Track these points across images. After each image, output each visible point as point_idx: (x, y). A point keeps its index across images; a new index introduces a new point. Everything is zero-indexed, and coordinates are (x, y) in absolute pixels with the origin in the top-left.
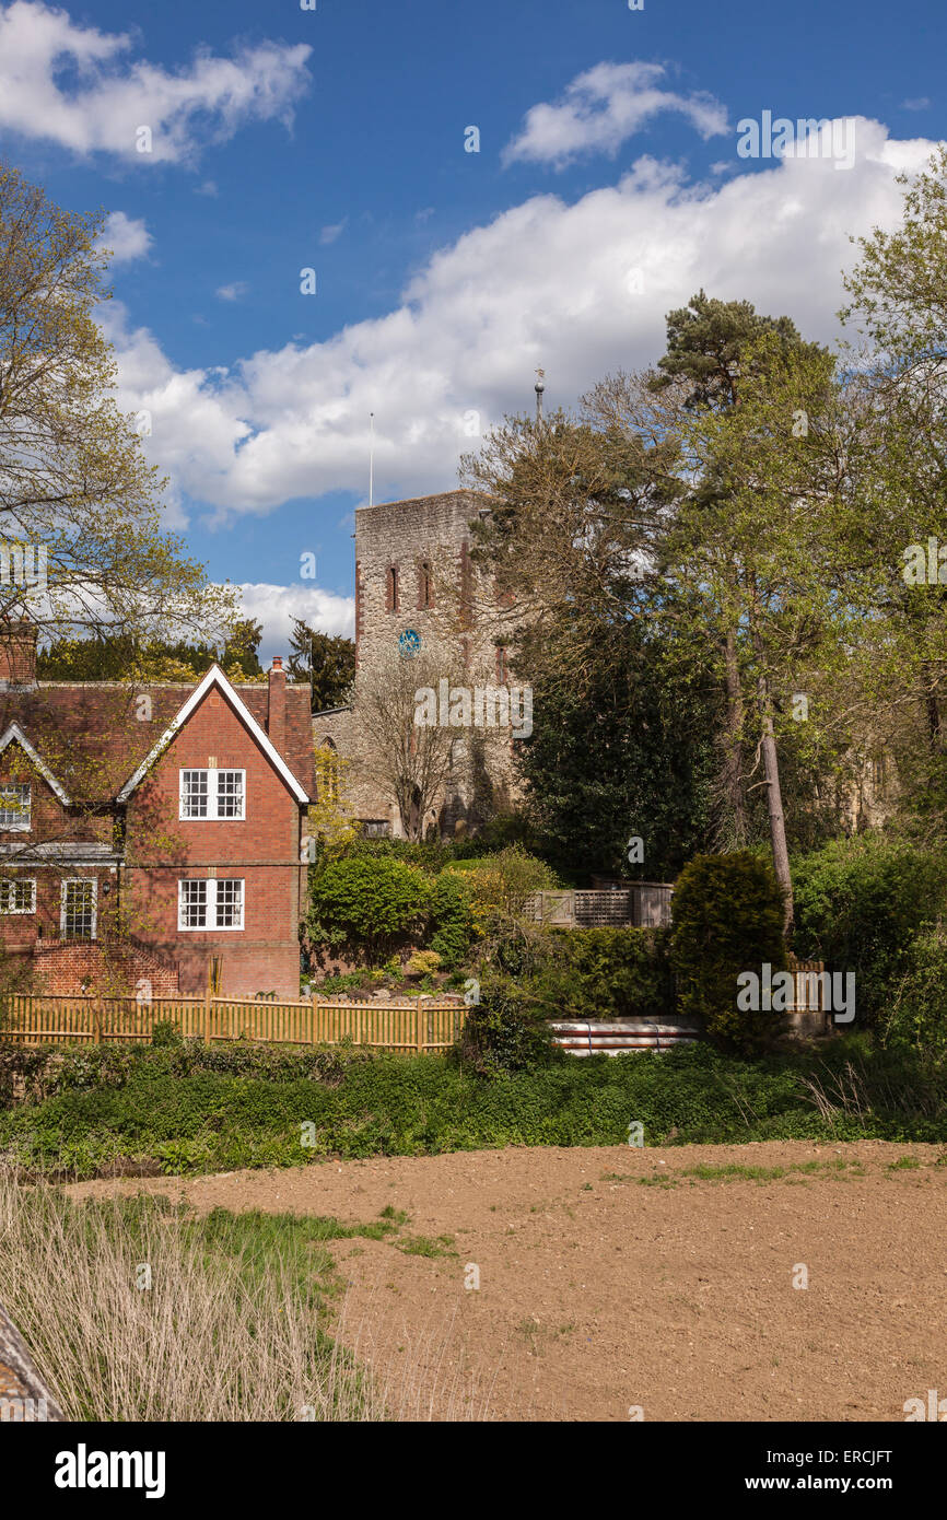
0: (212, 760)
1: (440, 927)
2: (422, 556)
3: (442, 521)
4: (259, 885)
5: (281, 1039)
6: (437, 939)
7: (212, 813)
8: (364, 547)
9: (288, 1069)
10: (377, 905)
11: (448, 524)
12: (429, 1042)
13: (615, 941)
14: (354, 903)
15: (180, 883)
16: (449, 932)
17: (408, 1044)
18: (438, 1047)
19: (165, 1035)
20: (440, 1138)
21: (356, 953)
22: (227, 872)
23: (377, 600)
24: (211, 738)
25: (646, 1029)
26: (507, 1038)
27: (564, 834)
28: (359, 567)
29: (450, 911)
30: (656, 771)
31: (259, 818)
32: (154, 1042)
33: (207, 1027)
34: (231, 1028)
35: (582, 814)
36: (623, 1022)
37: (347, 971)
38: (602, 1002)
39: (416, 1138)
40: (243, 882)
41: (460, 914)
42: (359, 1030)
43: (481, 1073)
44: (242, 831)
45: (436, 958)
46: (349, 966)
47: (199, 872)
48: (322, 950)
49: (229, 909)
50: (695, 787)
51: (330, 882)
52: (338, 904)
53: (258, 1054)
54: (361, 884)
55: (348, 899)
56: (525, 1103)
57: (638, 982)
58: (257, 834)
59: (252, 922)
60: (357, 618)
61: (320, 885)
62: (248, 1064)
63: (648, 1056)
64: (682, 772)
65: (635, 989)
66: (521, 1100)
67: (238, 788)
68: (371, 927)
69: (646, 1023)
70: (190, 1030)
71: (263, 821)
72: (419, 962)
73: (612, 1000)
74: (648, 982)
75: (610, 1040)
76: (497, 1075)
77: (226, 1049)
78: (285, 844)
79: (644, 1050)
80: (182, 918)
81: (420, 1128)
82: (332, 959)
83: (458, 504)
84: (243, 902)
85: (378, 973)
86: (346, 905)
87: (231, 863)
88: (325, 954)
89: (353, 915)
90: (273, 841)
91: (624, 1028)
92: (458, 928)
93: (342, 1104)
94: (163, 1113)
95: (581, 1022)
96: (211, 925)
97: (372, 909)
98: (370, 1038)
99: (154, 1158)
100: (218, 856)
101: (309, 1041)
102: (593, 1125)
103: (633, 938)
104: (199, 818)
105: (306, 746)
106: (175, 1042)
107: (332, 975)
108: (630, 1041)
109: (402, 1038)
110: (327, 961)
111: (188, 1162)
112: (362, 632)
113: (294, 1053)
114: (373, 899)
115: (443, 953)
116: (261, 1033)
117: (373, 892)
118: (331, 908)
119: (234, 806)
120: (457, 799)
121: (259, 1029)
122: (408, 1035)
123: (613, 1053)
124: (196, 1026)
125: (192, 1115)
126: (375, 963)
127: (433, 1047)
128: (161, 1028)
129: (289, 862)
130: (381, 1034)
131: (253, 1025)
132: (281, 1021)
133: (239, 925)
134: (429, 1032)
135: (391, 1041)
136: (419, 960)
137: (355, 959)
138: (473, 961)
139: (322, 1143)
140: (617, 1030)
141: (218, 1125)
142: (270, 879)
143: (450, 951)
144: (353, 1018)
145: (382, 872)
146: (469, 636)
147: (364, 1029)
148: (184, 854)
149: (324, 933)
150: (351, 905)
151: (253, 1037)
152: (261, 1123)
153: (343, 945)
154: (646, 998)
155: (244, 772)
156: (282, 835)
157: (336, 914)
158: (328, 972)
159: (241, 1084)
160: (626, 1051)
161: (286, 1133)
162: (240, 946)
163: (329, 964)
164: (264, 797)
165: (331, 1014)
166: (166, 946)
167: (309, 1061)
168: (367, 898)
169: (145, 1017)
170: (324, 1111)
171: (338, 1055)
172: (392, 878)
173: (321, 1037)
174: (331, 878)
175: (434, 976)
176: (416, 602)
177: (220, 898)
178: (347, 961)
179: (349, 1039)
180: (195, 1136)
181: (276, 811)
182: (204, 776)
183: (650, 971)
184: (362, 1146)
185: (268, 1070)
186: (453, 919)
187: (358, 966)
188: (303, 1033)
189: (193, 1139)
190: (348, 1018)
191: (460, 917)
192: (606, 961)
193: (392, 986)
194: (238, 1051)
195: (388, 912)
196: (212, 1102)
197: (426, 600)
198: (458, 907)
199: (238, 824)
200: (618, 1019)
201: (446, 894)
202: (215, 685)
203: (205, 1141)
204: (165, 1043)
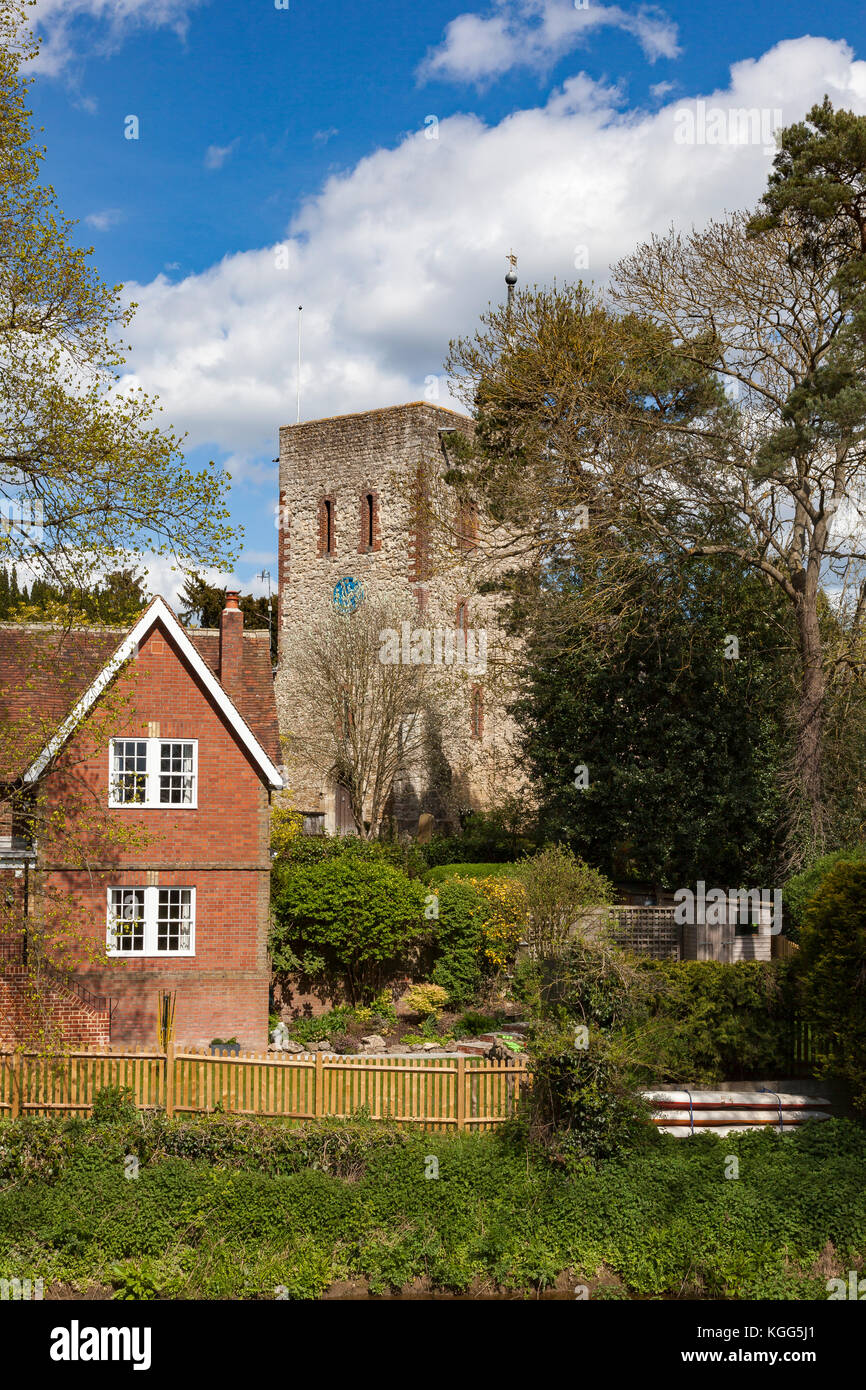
0: (153, 726)
1: (443, 954)
2: (365, 485)
3: (391, 442)
4: (216, 896)
5: (271, 1111)
6: (439, 969)
7: (153, 799)
8: (290, 473)
9: (287, 1156)
10: (366, 924)
11: (399, 445)
12: (472, 1115)
13: (724, 979)
14: (335, 919)
15: (109, 891)
16: (455, 959)
17: (444, 1119)
18: (485, 1123)
19: (111, 1106)
20: (507, 1256)
21: (334, 986)
22: (173, 877)
23: (307, 540)
24: (153, 697)
25: (765, 1099)
26: (595, 1114)
27: (586, 833)
28: (284, 499)
29: (458, 932)
30: (709, 753)
31: (216, 806)
32: (96, 1116)
33: (169, 1094)
34: (202, 1097)
35: (610, 807)
36: (731, 1090)
37: (321, 1009)
38: (703, 1061)
39: (472, 1256)
40: (193, 892)
41: (472, 935)
42: (378, 1099)
43: (556, 1163)
44: (194, 822)
45: (442, 994)
46: (323, 1003)
47: (134, 877)
48: (289, 982)
49: (175, 928)
50: (757, 775)
51: (303, 892)
52: (312, 921)
53: (243, 1134)
54: (344, 895)
55: (328, 916)
56: (621, 1206)
57: (751, 1035)
58: (213, 827)
59: (206, 945)
60: (281, 562)
61: (288, 896)
62: (229, 1148)
63: (769, 1135)
64: (739, 755)
65: (748, 1046)
66: (616, 1202)
67: (188, 764)
68: (359, 952)
69: (763, 1091)
70: (145, 1099)
71: (222, 810)
72: (417, 998)
73: (718, 1059)
74: (767, 1036)
75: (716, 1115)
76: (579, 1167)
77: (196, 1126)
78: (250, 841)
79: (763, 1128)
80: (111, 939)
81: (477, 1242)
82: (301, 994)
83: (413, 421)
84: (193, 919)
85: (365, 1013)
86: (323, 923)
87: (178, 865)
88: (293, 987)
89: (333, 936)
90: (235, 837)
91: (736, 1097)
92: (469, 954)
93: (369, 1207)
94: (116, 1220)
95: (675, 1090)
96: (150, 948)
97: (360, 928)
98: (393, 1111)
99: (104, 1284)
100: (160, 856)
101: (310, 1114)
102: (718, 1238)
103: (747, 975)
104: (135, 805)
105: (268, 711)
106: (126, 1116)
107: (301, 1014)
108: (744, 1115)
109: (437, 1110)
110: (296, 995)
111: (155, 1291)
112: (287, 580)
113: (292, 1132)
114: (360, 915)
115: (449, 987)
116: (245, 1103)
117: (359, 906)
118: (303, 926)
119: (182, 789)
120: (409, 788)
121: (241, 1098)
122: (444, 1106)
123: (723, 1132)
124: (153, 1093)
125: (158, 1223)
126: (358, 1000)
127: (478, 1123)
128: (106, 1096)
129: (255, 865)
130: (408, 1105)
131: (233, 1093)
132: (272, 1086)
133: (187, 948)
134: (472, 1103)
135: (422, 1115)
136: (419, 996)
137: (331, 994)
138: (485, 997)
139: (342, 1263)
140: (727, 1102)
141: (194, 1238)
142: (229, 888)
143: (457, 984)
144: (371, 1083)
145: (371, 879)
146: (425, 586)
147: (386, 1099)
148: (116, 850)
149: (295, 960)
150: (331, 923)
151: (233, 1109)
152: (256, 1234)
153: (318, 977)
154: (762, 1058)
155: (195, 744)
156: (247, 829)
157: (311, 935)
158: (297, 1011)
159: (221, 1175)
160: (740, 1130)
161: (292, 1248)
162: (191, 977)
163: (298, 1000)
164: (222, 777)
165: (341, 1077)
166: (90, 974)
167: (314, 1144)
168: (352, 914)
169: (82, 1080)
170: (343, 1217)
171: (356, 1136)
172: (386, 887)
173: (326, 1110)
174: (304, 887)
175: (439, 1017)
176: (357, 543)
177: (162, 912)
178: (321, 996)
179: (365, 1111)
180: (161, 1252)
181: (238, 796)
182: (142, 749)
183: (768, 1020)
184: (398, 1267)
185: (257, 1156)
186: (462, 942)
187: (336, 1003)
188: (302, 1104)
189: (158, 1256)
190: (363, 1083)
191: (470, 940)
192: (712, 1006)
193: (385, 1031)
194: (215, 1129)
195: (380, 932)
196: (185, 1204)
197: (369, 539)
198: (468, 927)
199: (187, 814)
200: (725, 1085)
201: (453, 910)
202: (158, 624)
203: (177, 1259)
204: (113, 1119)
